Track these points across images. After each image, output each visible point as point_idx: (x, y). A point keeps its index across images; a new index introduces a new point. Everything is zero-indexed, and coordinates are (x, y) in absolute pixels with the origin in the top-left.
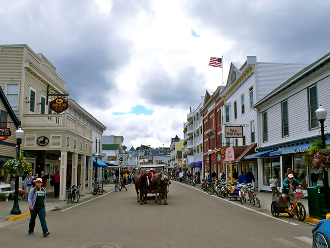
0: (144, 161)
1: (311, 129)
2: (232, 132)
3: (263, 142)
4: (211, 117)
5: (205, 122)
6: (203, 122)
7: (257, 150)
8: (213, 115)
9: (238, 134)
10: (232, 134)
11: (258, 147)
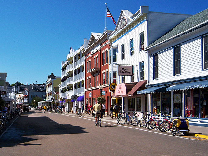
0: (20, 96)
1: (204, 69)
2: (124, 71)
3: (153, 80)
4: (94, 57)
5: (87, 62)
6: (86, 62)
7: (147, 86)
8: (97, 55)
9: (128, 72)
10: (124, 72)
11: (148, 84)
